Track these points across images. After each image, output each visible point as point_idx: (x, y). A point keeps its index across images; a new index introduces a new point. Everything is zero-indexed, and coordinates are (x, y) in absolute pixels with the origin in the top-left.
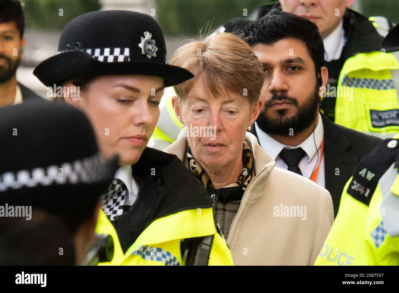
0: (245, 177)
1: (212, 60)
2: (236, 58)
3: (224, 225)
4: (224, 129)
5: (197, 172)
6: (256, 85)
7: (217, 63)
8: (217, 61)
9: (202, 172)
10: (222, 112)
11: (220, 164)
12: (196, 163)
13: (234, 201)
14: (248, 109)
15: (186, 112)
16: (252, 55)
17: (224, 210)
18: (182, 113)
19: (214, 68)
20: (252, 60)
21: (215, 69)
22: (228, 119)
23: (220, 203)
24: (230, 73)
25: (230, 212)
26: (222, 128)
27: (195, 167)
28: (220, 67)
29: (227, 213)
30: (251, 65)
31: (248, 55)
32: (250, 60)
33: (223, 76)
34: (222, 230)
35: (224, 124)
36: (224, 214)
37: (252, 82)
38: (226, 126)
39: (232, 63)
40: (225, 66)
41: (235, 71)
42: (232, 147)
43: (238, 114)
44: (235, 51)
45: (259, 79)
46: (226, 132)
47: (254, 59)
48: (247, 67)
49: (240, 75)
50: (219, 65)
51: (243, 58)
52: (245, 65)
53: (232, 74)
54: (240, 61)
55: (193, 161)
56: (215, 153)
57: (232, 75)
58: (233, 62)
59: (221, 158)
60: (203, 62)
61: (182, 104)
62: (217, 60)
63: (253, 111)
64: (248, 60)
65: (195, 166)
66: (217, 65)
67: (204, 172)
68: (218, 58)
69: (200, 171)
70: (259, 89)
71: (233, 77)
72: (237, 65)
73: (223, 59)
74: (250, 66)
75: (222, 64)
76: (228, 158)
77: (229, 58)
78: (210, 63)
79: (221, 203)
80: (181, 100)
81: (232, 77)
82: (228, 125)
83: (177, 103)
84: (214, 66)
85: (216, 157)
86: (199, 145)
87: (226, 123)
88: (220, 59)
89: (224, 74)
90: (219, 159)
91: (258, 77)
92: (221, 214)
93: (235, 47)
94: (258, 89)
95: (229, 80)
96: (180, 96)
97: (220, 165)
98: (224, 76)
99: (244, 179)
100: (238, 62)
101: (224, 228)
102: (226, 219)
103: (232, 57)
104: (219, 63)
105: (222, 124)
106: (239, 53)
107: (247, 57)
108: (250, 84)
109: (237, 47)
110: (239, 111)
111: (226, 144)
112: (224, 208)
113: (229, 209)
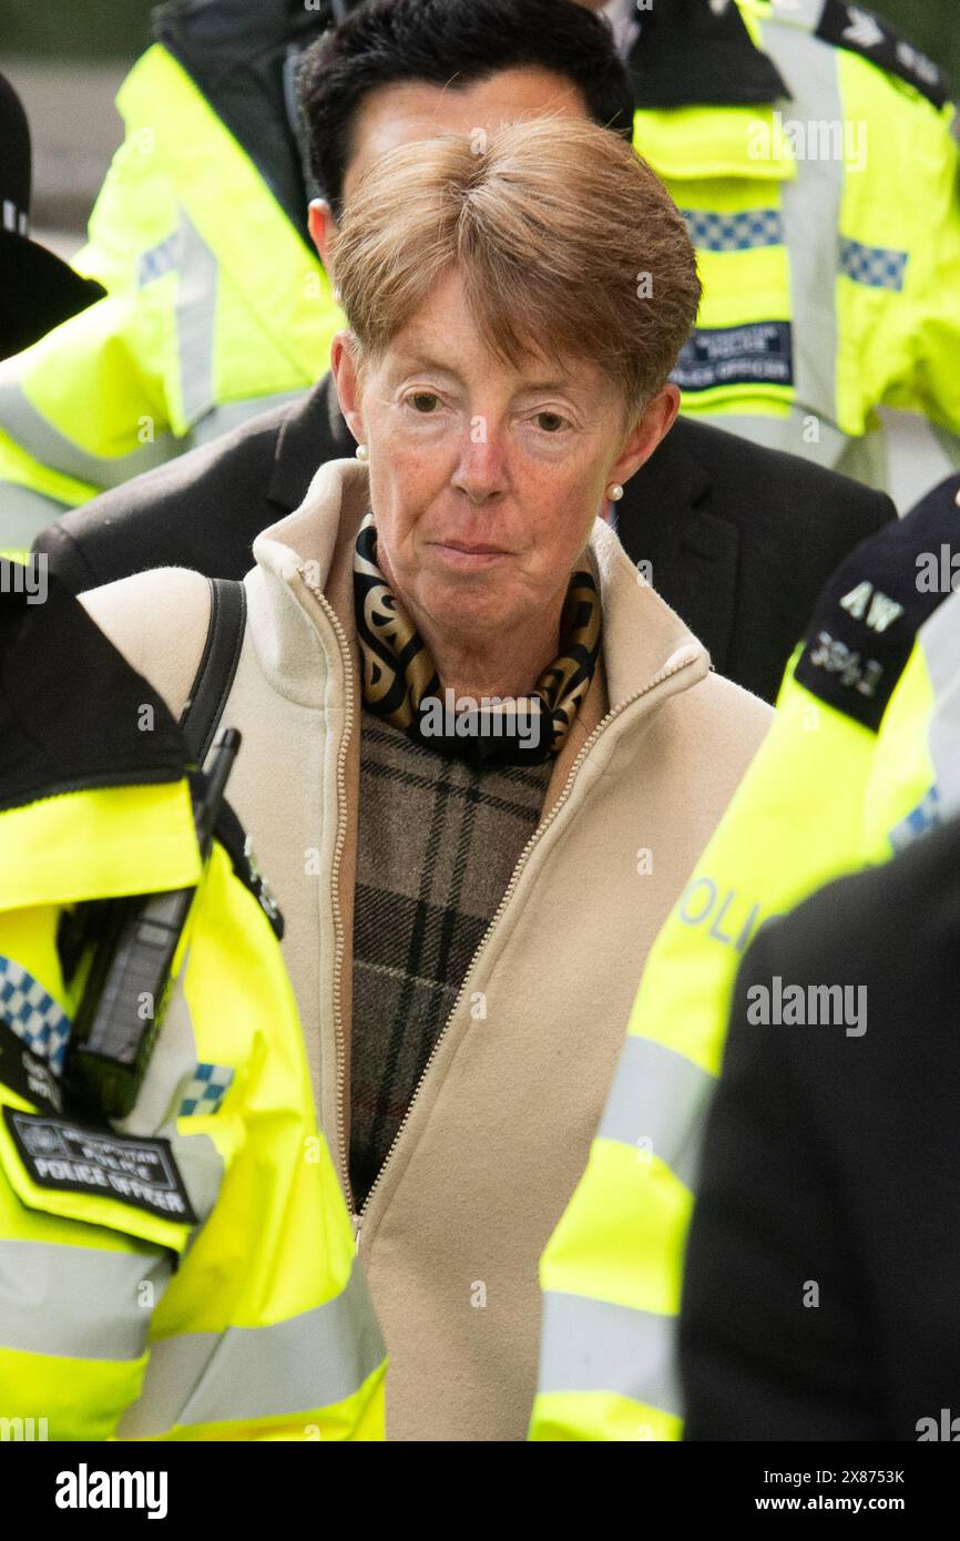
0: (566, 681)
1: (503, 223)
2: (596, 227)
3: (465, 853)
4: (513, 492)
5: (392, 638)
6: (660, 333)
7: (521, 238)
8: (522, 229)
9: (412, 640)
10: (515, 422)
11: (485, 619)
12: (393, 602)
13: (515, 768)
14: (618, 421)
15: (378, 403)
16: (660, 215)
17: (473, 796)
18: (363, 407)
19: (508, 254)
20: (656, 236)
21: (514, 258)
22: (535, 455)
23: (458, 767)
24: (567, 280)
25: (494, 808)
26: (504, 486)
27: (390, 616)
28: (532, 253)
29: (483, 810)
30: (651, 257)
31: (643, 215)
32: (652, 238)
33: (537, 288)
34: (455, 872)
35: (513, 473)
36: (470, 810)
37: (648, 319)
38: (522, 481)
39: (579, 245)
40: (550, 253)
41: (586, 272)
42: (536, 562)
43: (576, 438)
44: (594, 199)
45: (675, 311)
46: (518, 502)
47: (668, 231)
48: (633, 264)
49: (604, 293)
50: (527, 242)
51: (623, 227)
52: (627, 254)
53: (571, 286)
54: (607, 239)
55: (383, 594)
56: (469, 578)
57: (571, 289)
58: (583, 239)
59: (493, 597)
60: (468, 224)
61: (366, 369)
62: (521, 226)
63: (638, 429)
64: (641, 236)
65: (385, 612)
66: (518, 245)
67: (419, 642)
68: (528, 217)
69: (405, 636)
70: (673, 349)
71: (575, 296)
72: (596, 254)
73: (548, 225)
74: (647, 262)
75: (538, 241)
76: (519, 596)
77: (571, 223)
78: (493, 231)
79: (463, 768)
80: (365, 355)
81: (573, 298)
82: (532, 478)
83: (349, 362)
84: (509, 248)
85: (472, 592)
86: (413, 537)
87: (522, 468)
88: (535, 222)
89: (545, 282)
90: (483, 601)
91: (674, 304)
92: (459, 811)
93: (596, 182)
94: (669, 350)
95: (563, 308)
96: (364, 341)
97: (485, 623)
98: (542, 288)
99: (563, 687)
100: (603, 241)
101: (465, 866)
102: (475, 833)
103: (582, 220)
104: (527, 239)
105: (505, 471)
106: (609, 207)
107: (638, 226)
108: (637, 330)
109: (603, 184)
110: (581, 427)
111: (514, 548)
112: (474, 787)
113: (492, 794)
